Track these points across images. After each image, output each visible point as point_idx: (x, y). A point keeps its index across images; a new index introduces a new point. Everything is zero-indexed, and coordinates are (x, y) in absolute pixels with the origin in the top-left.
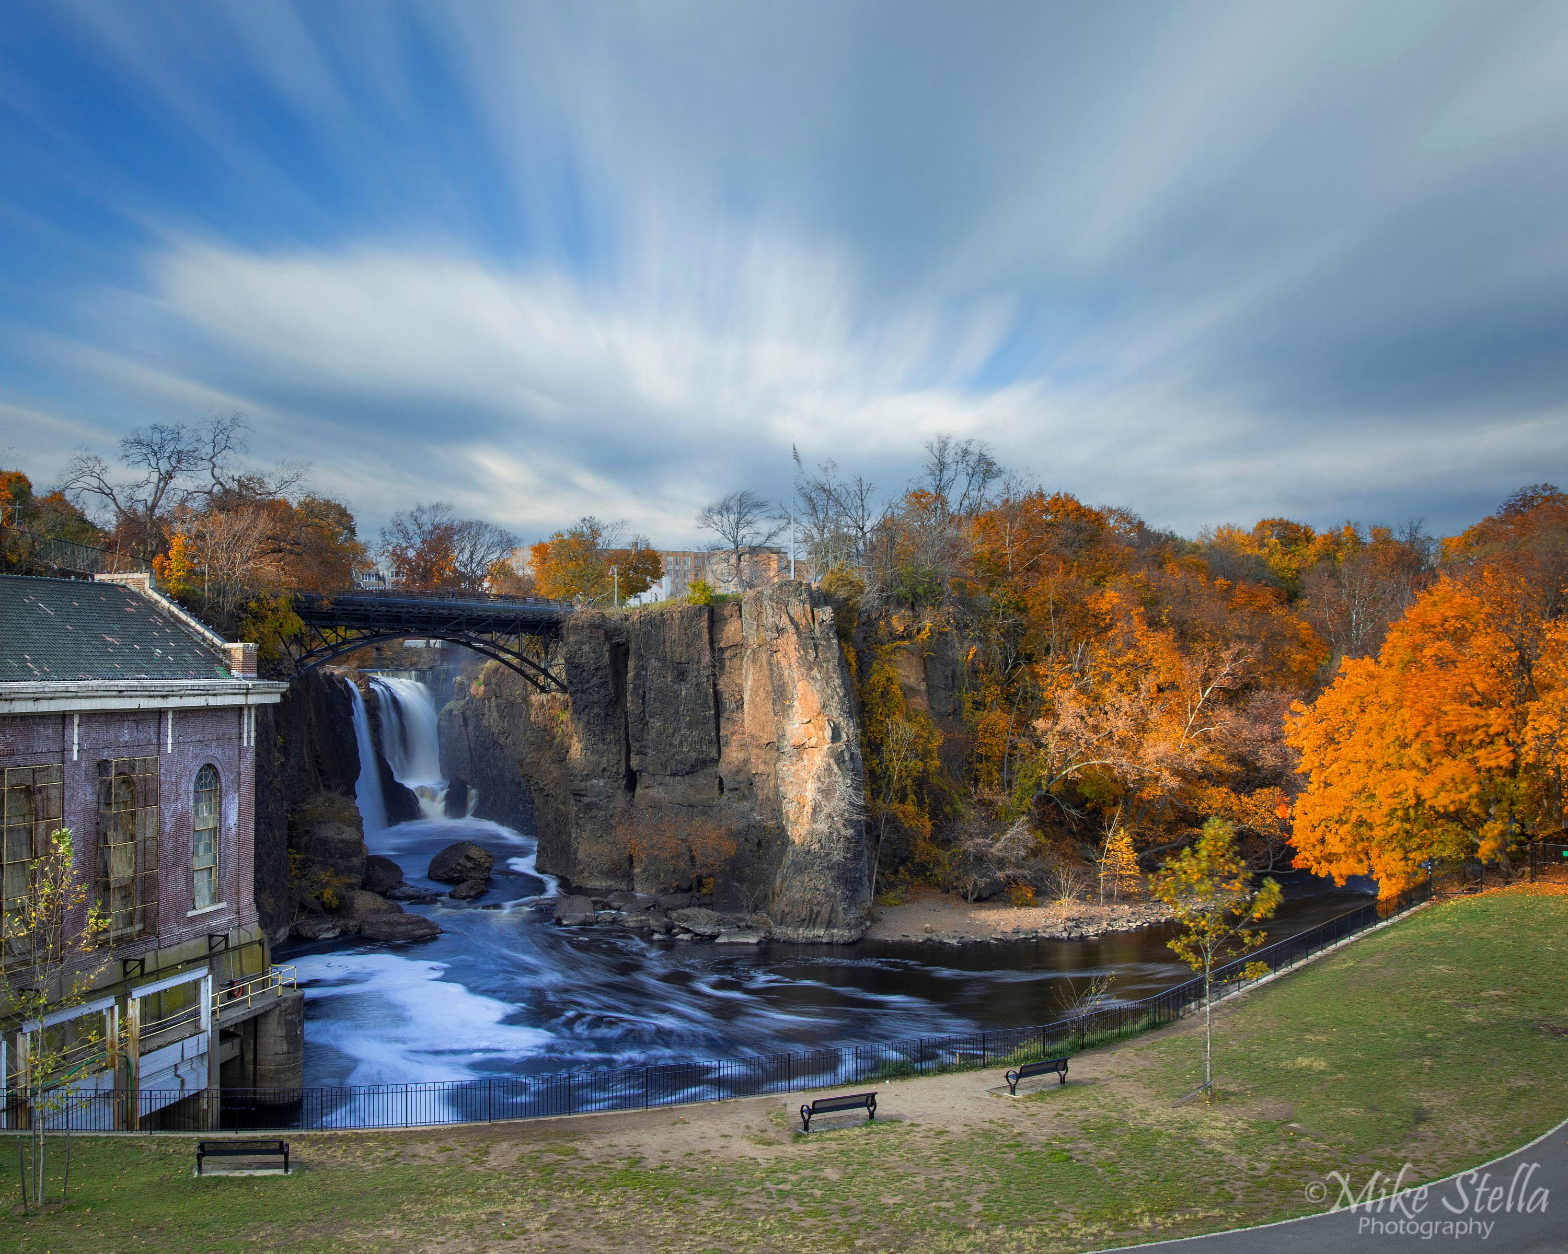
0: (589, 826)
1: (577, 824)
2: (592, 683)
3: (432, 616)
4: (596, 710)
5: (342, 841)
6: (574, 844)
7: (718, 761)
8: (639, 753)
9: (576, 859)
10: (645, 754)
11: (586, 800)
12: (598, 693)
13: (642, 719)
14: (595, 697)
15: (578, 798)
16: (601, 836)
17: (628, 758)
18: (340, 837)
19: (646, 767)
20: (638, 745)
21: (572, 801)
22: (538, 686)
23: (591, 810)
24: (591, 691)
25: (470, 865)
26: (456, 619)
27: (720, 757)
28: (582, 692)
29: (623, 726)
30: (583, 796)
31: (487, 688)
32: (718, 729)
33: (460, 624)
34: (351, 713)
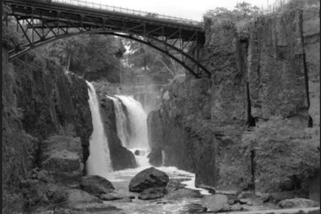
0: (226, 155)
1: (219, 154)
2: (226, 64)
3: (123, 21)
4: (229, 81)
5: (67, 160)
6: (217, 167)
7: (308, 108)
8: (256, 106)
9: (218, 175)
10: (260, 107)
11: (224, 138)
12: (229, 70)
13: (258, 84)
14: (228, 73)
15: (219, 137)
16: (234, 161)
17: (249, 111)
18: (65, 158)
19: (261, 115)
20: (255, 101)
21: (215, 139)
22: (194, 74)
23: (227, 144)
24: (225, 69)
25: (153, 181)
26: (139, 24)
27: (309, 105)
28: (220, 70)
29: (246, 91)
30: (222, 135)
31: (171, 93)
32: (307, 88)
33: (142, 28)
34: (87, 98)
